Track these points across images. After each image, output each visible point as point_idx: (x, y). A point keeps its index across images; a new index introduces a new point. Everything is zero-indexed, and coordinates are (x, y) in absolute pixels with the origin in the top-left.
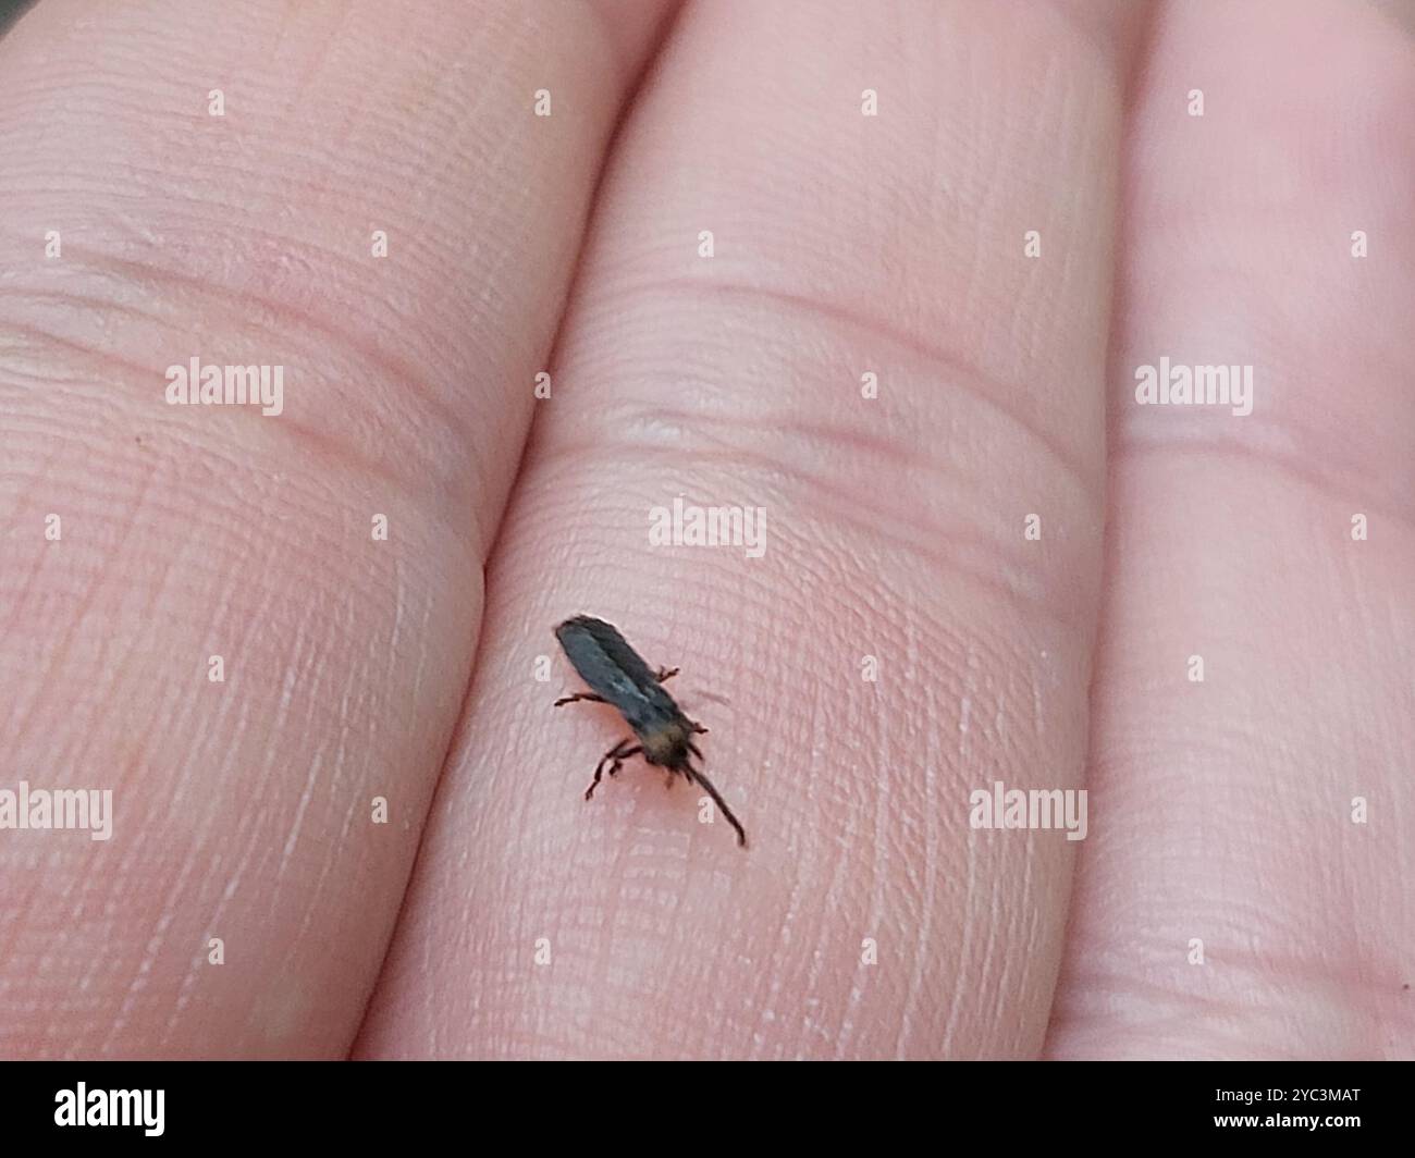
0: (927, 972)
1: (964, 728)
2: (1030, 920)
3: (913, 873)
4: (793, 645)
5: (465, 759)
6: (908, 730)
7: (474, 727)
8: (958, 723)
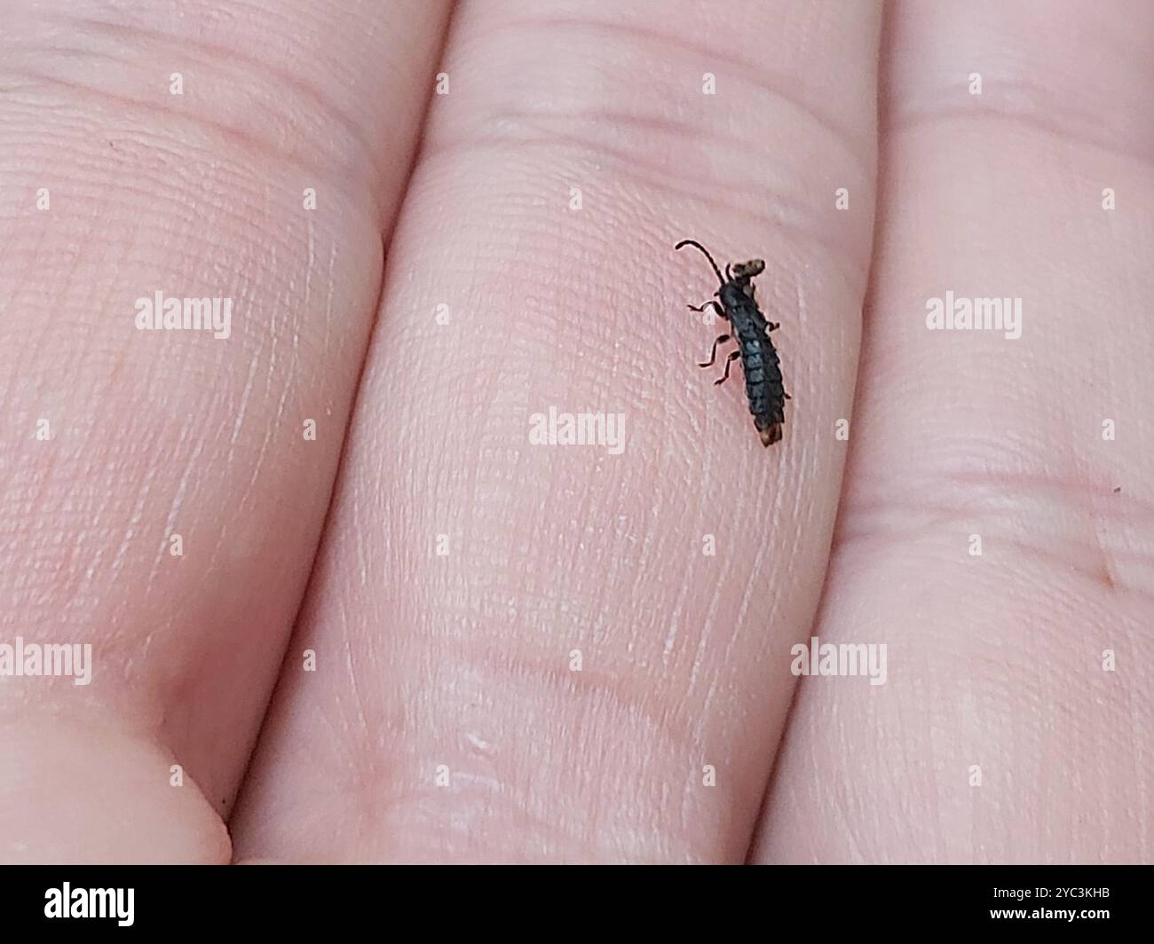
0: (710, 493)
4: (599, 269)
5: (373, 371)
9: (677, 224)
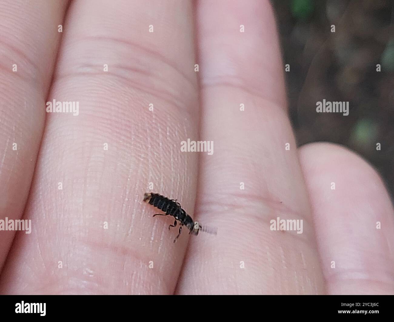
0: (163, 189)
1: (168, 134)
3: (158, 166)
8: (166, 133)
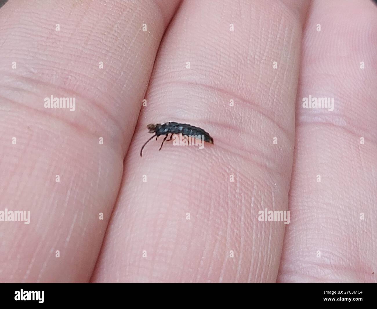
2: (270, 258)
6: (236, 206)
7: (120, 204)
9: (233, 166)
